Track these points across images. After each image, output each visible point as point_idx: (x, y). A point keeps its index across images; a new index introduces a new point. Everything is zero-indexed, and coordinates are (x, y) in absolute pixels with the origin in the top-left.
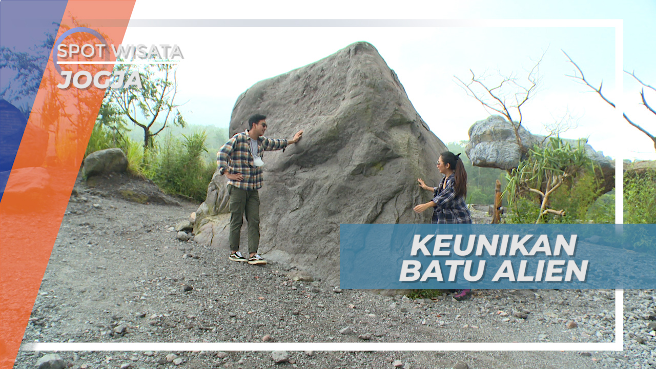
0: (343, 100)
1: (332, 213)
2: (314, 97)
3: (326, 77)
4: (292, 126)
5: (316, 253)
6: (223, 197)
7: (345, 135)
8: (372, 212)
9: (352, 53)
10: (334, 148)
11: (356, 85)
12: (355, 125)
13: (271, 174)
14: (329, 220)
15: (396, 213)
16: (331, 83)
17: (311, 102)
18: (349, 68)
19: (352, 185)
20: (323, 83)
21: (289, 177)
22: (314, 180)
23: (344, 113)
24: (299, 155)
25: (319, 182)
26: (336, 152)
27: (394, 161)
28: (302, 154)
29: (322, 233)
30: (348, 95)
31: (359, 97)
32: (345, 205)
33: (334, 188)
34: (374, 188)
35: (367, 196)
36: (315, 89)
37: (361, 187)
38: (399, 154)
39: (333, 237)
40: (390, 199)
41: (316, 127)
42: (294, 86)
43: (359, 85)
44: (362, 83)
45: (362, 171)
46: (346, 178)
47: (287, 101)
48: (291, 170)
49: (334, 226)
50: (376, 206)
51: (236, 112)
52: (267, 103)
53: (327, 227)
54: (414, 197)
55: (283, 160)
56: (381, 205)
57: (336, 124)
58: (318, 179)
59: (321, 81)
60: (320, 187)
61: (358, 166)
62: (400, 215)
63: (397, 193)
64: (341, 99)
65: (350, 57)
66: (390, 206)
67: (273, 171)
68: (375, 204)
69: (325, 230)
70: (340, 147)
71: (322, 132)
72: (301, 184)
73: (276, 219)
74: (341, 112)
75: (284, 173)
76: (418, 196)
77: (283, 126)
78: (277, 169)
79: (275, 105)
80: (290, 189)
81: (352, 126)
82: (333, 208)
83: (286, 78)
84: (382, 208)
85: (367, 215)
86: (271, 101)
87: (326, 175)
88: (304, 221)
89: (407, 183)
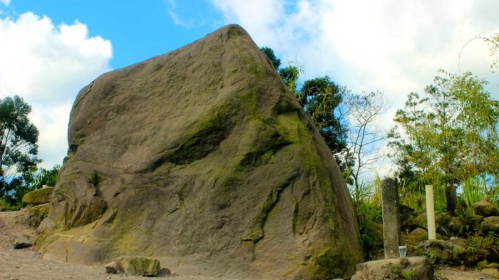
0: (222, 87)
1: (223, 207)
2: (184, 87)
3: (195, 65)
4: (160, 121)
5: (208, 250)
6: (75, 207)
7: (228, 125)
8: (268, 200)
9: (225, 38)
10: (215, 140)
11: (235, 71)
12: (239, 113)
13: (138, 175)
14: (219, 214)
15: (294, 199)
16: (203, 71)
17: (180, 93)
18: (223, 53)
19: (242, 175)
20: (193, 72)
21: (162, 177)
22: (195, 176)
23: (226, 101)
24: (173, 150)
25: (202, 178)
26: (217, 144)
27: (285, 148)
28: (177, 149)
29: (212, 229)
30: (228, 82)
31: (241, 83)
32: (236, 197)
33: (221, 181)
34: (267, 177)
35: (260, 185)
36: (184, 79)
37: (251, 177)
38: (291, 140)
39: (227, 231)
40: (285, 186)
41: (193, 119)
42: (156, 77)
43: (239, 70)
44: (242, 68)
45: (251, 160)
46: (234, 169)
47: (149, 94)
48: (163, 169)
49: (225, 219)
50: (271, 195)
51: (79, 110)
52: (121, 97)
53: (218, 222)
54: (311, 182)
55: (152, 158)
56: (277, 193)
57: (216, 114)
58: (200, 174)
59: (191, 68)
60: (203, 183)
61: (247, 154)
62: (298, 201)
63: (293, 179)
64: (219, 87)
65: (222, 41)
66: (287, 192)
67: (140, 172)
68: (270, 192)
69: (216, 225)
70: (222, 138)
71: (200, 123)
72: (180, 182)
73: (150, 225)
74: (221, 100)
75: (155, 173)
76: (315, 181)
77: (147, 121)
78: (145, 170)
79: (133, 99)
80: (164, 190)
81: (235, 114)
82: (222, 202)
83: (143, 68)
84: (278, 196)
85: (262, 204)
86: (127, 94)
87: (210, 169)
88: (188, 221)
89: (302, 169)
